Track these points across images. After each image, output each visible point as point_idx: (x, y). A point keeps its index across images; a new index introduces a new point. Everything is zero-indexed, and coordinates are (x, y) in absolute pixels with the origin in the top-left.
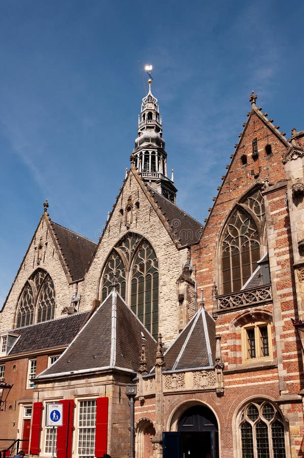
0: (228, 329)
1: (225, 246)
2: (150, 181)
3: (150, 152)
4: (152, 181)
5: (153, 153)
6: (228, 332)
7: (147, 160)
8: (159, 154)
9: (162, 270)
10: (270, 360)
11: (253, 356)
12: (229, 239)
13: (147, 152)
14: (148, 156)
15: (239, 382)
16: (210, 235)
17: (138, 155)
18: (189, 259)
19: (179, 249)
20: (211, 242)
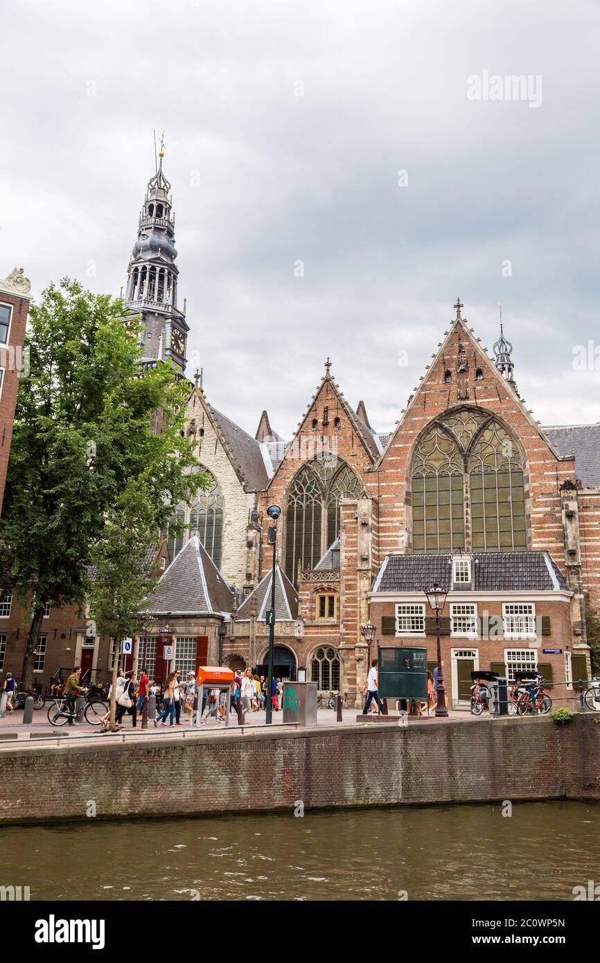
0: (308, 595)
1: (291, 499)
2: (156, 315)
3: (158, 269)
4: (159, 314)
5: (162, 270)
6: (307, 597)
7: (152, 278)
8: (169, 273)
9: (228, 508)
10: (333, 620)
11: (322, 614)
12: (295, 494)
13: (153, 268)
14: (155, 274)
15: (313, 633)
16: (279, 487)
17: (140, 269)
18: (256, 504)
19: (247, 493)
20: (279, 494)
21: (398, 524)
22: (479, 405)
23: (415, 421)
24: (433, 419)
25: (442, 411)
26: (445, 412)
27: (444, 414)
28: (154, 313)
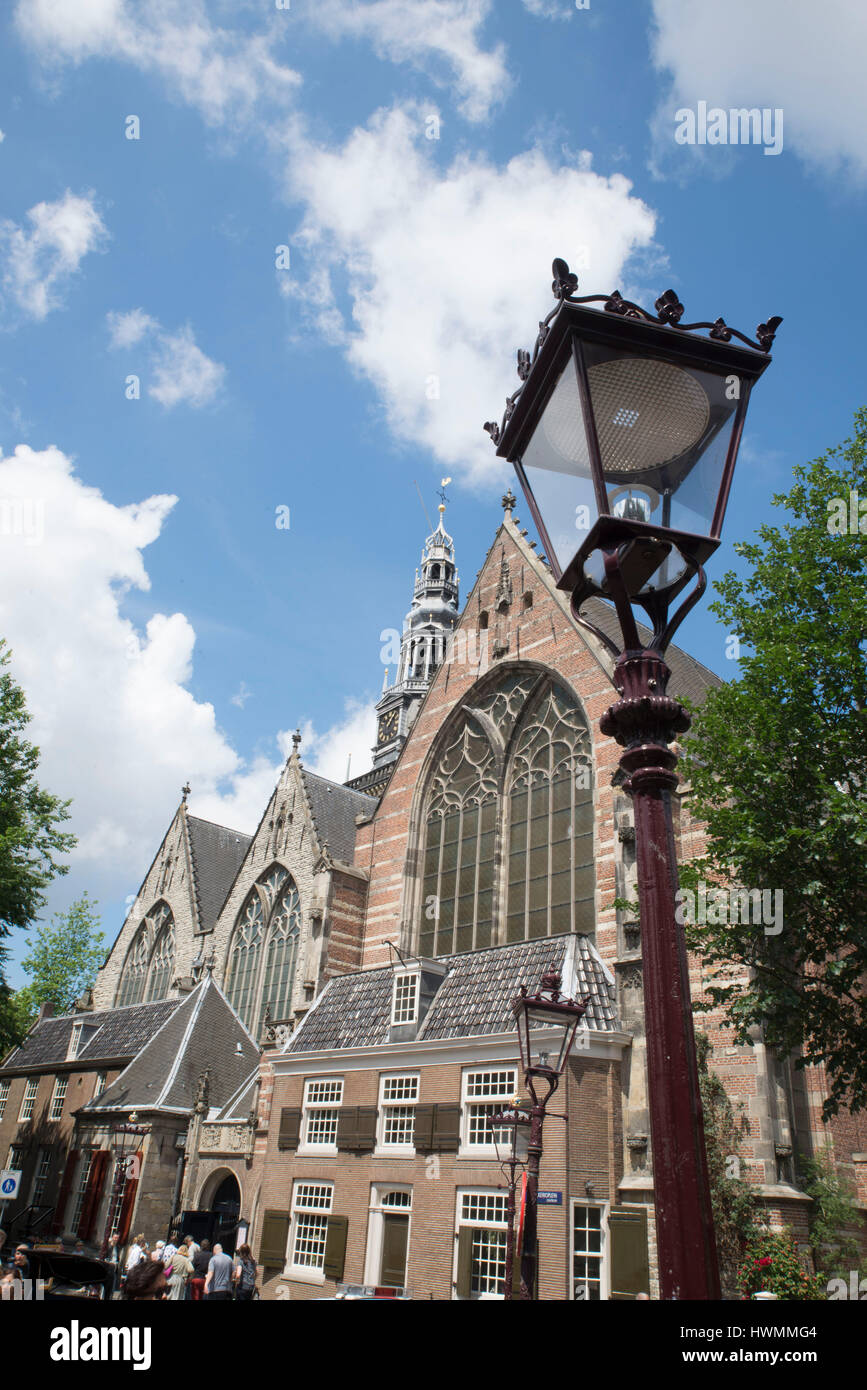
21: (391, 917)
22: (522, 659)
23: (432, 715)
24: (457, 705)
25: (470, 686)
26: (475, 686)
27: (474, 691)
28: (420, 694)
